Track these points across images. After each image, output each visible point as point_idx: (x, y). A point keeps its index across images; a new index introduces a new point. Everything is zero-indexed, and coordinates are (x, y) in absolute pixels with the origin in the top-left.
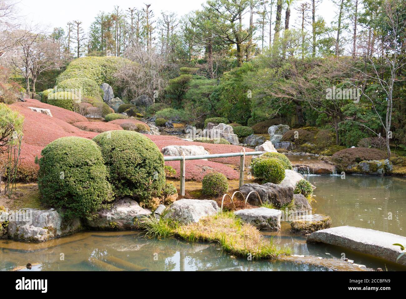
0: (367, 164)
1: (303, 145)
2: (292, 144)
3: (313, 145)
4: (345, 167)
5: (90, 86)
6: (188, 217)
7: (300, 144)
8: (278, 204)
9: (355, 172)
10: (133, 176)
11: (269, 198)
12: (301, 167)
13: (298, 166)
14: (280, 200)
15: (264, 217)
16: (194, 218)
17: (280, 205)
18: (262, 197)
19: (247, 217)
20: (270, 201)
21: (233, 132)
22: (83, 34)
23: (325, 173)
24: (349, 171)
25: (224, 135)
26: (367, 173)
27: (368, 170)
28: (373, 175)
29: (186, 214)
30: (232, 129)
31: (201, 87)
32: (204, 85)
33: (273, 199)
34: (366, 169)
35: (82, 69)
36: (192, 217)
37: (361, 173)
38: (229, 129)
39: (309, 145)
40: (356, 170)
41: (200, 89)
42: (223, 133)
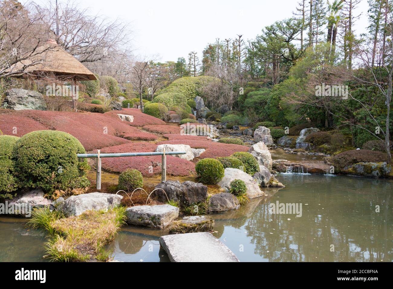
0: (362, 165)
1: (321, 146)
2: (310, 145)
3: (329, 146)
4: (341, 167)
5: (179, 98)
6: (72, 210)
7: (318, 145)
8: (186, 202)
9: (350, 173)
10: (34, 170)
11: (177, 195)
12: (296, 166)
13: (293, 165)
14: (189, 198)
15: (148, 215)
16: (77, 211)
17: (189, 203)
18: (169, 195)
19: (134, 214)
20: (178, 198)
21: (270, 134)
22: (197, 61)
23: (319, 173)
24: (344, 171)
25: (261, 136)
26: (362, 174)
27: (362, 171)
28: (368, 176)
29: (72, 207)
30: (270, 131)
31: (253, 97)
32: (256, 95)
33: (181, 197)
34: (361, 170)
35: (179, 86)
36: (75, 211)
37: (355, 175)
38: (266, 131)
39: (326, 146)
40: (352, 171)
41: (253, 98)
42: (261, 135)
